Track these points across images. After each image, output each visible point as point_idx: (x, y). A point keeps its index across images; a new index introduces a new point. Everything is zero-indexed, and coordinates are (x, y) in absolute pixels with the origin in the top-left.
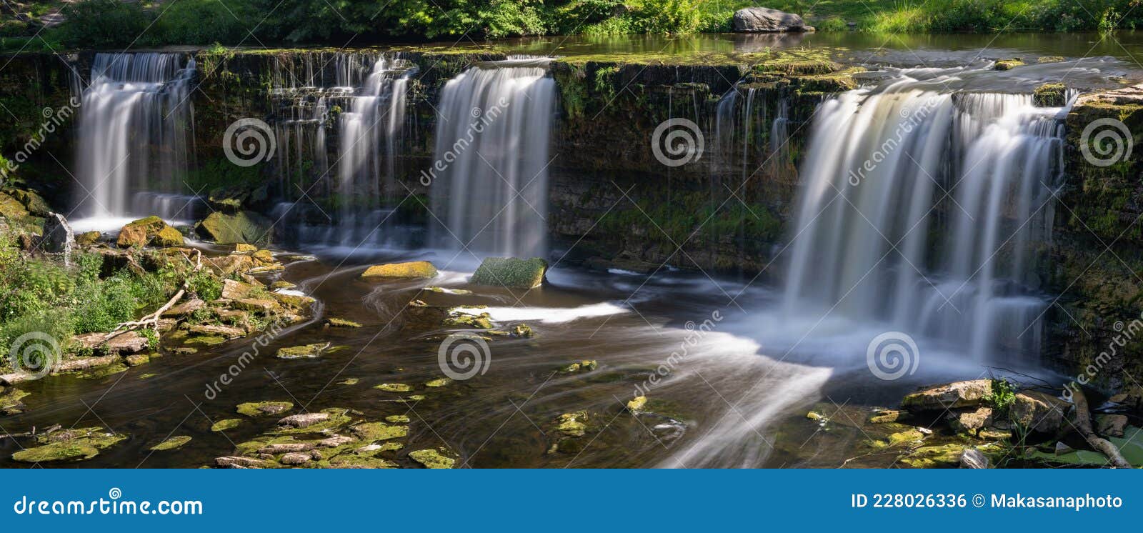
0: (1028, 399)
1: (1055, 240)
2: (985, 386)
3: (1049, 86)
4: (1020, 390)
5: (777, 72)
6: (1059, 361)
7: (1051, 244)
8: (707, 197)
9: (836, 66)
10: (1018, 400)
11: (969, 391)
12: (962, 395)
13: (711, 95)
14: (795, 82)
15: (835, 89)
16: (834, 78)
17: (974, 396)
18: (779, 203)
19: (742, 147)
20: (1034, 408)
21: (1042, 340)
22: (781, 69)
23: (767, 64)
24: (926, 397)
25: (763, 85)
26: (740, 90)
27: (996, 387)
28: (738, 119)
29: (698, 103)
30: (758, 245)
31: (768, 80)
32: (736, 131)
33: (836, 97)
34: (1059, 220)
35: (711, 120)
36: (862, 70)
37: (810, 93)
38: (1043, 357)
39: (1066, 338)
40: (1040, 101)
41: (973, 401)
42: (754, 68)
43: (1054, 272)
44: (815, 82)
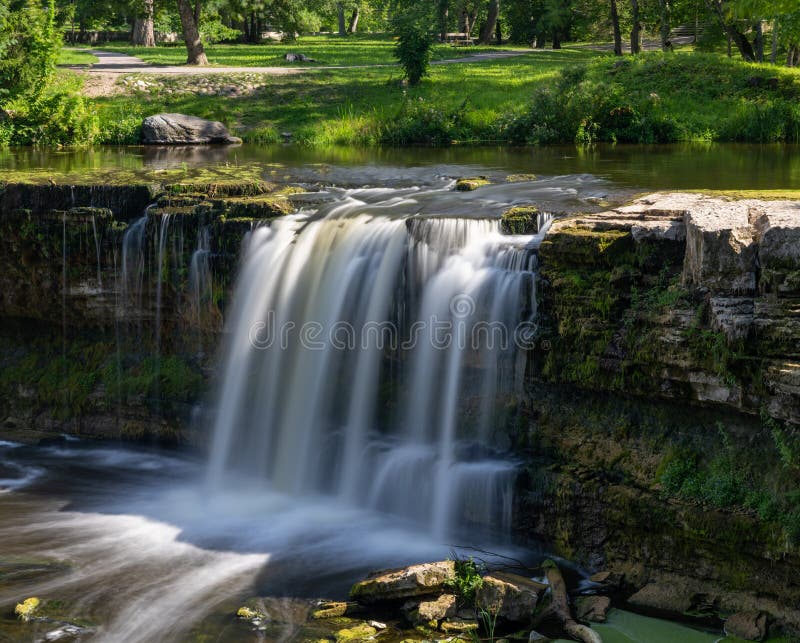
0: (498, 582)
1: (527, 392)
2: (447, 567)
3: (519, 210)
4: (488, 571)
5: (196, 194)
6: (533, 535)
7: (521, 397)
8: (113, 349)
9: (268, 186)
10: (485, 584)
11: (429, 575)
12: (421, 581)
13: (115, 223)
14: (218, 205)
15: (268, 214)
16: (266, 200)
17: (434, 581)
18: (200, 355)
19: (155, 286)
20: (503, 591)
21: (513, 513)
22: (201, 190)
23: (184, 183)
24: (379, 585)
25: (179, 210)
26: (151, 216)
27: (461, 568)
28: (149, 252)
29: (99, 232)
30: (175, 407)
31: (185, 203)
32: (146, 266)
33: (269, 225)
34: (531, 369)
35: (116, 253)
36: (300, 191)
37: (237, 220)
38: (514, 531)
39: (539, 508)
40: (509, 227)
41: (434, 587)
42: (168, 189)
43: (526, 431)
44: (242, 206)
